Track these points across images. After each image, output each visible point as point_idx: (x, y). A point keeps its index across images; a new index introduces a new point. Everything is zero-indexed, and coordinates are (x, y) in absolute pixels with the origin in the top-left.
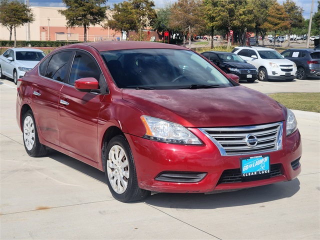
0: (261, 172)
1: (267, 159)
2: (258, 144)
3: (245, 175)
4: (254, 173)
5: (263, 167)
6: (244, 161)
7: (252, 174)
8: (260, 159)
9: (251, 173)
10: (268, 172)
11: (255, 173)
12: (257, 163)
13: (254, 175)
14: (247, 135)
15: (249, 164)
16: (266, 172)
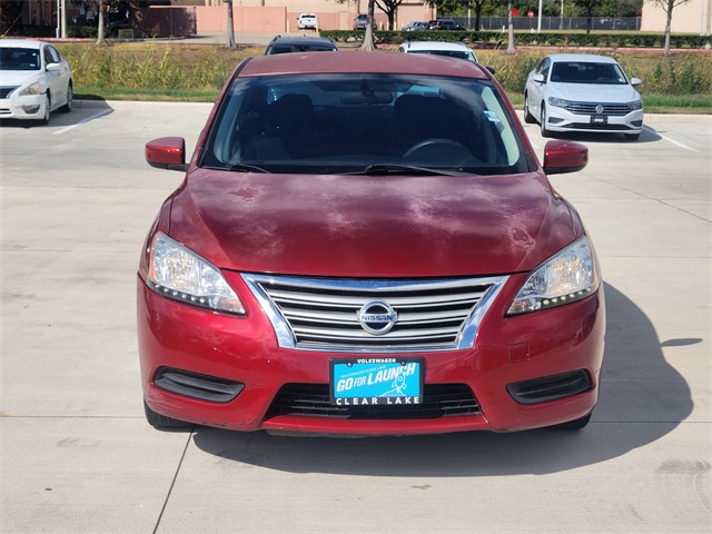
0: (393, 399)
1: (412, 368)
2: (396, 328)
3: (342, 401)
4: (369, 400)
5: (398, 389)
6: (338, 368)
7: (365, 402)
8: (389, 366)
9: (360, 400)
10: (416, 401)
11: (374, 401)
12: (381, 377)
13: (370, 407)
14: (366, 302)
15: (354, 377)
16: (407, 401)
